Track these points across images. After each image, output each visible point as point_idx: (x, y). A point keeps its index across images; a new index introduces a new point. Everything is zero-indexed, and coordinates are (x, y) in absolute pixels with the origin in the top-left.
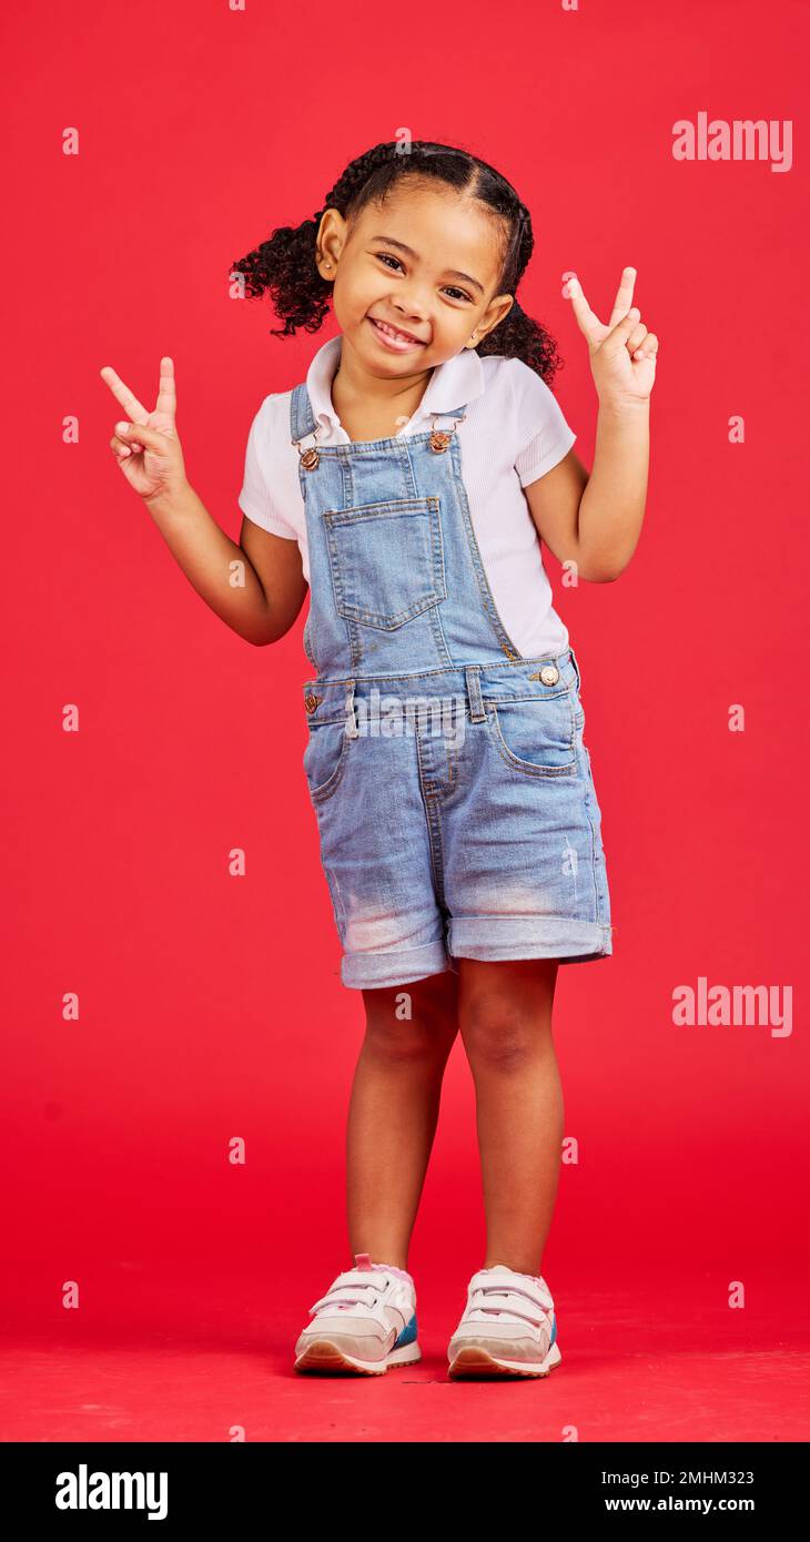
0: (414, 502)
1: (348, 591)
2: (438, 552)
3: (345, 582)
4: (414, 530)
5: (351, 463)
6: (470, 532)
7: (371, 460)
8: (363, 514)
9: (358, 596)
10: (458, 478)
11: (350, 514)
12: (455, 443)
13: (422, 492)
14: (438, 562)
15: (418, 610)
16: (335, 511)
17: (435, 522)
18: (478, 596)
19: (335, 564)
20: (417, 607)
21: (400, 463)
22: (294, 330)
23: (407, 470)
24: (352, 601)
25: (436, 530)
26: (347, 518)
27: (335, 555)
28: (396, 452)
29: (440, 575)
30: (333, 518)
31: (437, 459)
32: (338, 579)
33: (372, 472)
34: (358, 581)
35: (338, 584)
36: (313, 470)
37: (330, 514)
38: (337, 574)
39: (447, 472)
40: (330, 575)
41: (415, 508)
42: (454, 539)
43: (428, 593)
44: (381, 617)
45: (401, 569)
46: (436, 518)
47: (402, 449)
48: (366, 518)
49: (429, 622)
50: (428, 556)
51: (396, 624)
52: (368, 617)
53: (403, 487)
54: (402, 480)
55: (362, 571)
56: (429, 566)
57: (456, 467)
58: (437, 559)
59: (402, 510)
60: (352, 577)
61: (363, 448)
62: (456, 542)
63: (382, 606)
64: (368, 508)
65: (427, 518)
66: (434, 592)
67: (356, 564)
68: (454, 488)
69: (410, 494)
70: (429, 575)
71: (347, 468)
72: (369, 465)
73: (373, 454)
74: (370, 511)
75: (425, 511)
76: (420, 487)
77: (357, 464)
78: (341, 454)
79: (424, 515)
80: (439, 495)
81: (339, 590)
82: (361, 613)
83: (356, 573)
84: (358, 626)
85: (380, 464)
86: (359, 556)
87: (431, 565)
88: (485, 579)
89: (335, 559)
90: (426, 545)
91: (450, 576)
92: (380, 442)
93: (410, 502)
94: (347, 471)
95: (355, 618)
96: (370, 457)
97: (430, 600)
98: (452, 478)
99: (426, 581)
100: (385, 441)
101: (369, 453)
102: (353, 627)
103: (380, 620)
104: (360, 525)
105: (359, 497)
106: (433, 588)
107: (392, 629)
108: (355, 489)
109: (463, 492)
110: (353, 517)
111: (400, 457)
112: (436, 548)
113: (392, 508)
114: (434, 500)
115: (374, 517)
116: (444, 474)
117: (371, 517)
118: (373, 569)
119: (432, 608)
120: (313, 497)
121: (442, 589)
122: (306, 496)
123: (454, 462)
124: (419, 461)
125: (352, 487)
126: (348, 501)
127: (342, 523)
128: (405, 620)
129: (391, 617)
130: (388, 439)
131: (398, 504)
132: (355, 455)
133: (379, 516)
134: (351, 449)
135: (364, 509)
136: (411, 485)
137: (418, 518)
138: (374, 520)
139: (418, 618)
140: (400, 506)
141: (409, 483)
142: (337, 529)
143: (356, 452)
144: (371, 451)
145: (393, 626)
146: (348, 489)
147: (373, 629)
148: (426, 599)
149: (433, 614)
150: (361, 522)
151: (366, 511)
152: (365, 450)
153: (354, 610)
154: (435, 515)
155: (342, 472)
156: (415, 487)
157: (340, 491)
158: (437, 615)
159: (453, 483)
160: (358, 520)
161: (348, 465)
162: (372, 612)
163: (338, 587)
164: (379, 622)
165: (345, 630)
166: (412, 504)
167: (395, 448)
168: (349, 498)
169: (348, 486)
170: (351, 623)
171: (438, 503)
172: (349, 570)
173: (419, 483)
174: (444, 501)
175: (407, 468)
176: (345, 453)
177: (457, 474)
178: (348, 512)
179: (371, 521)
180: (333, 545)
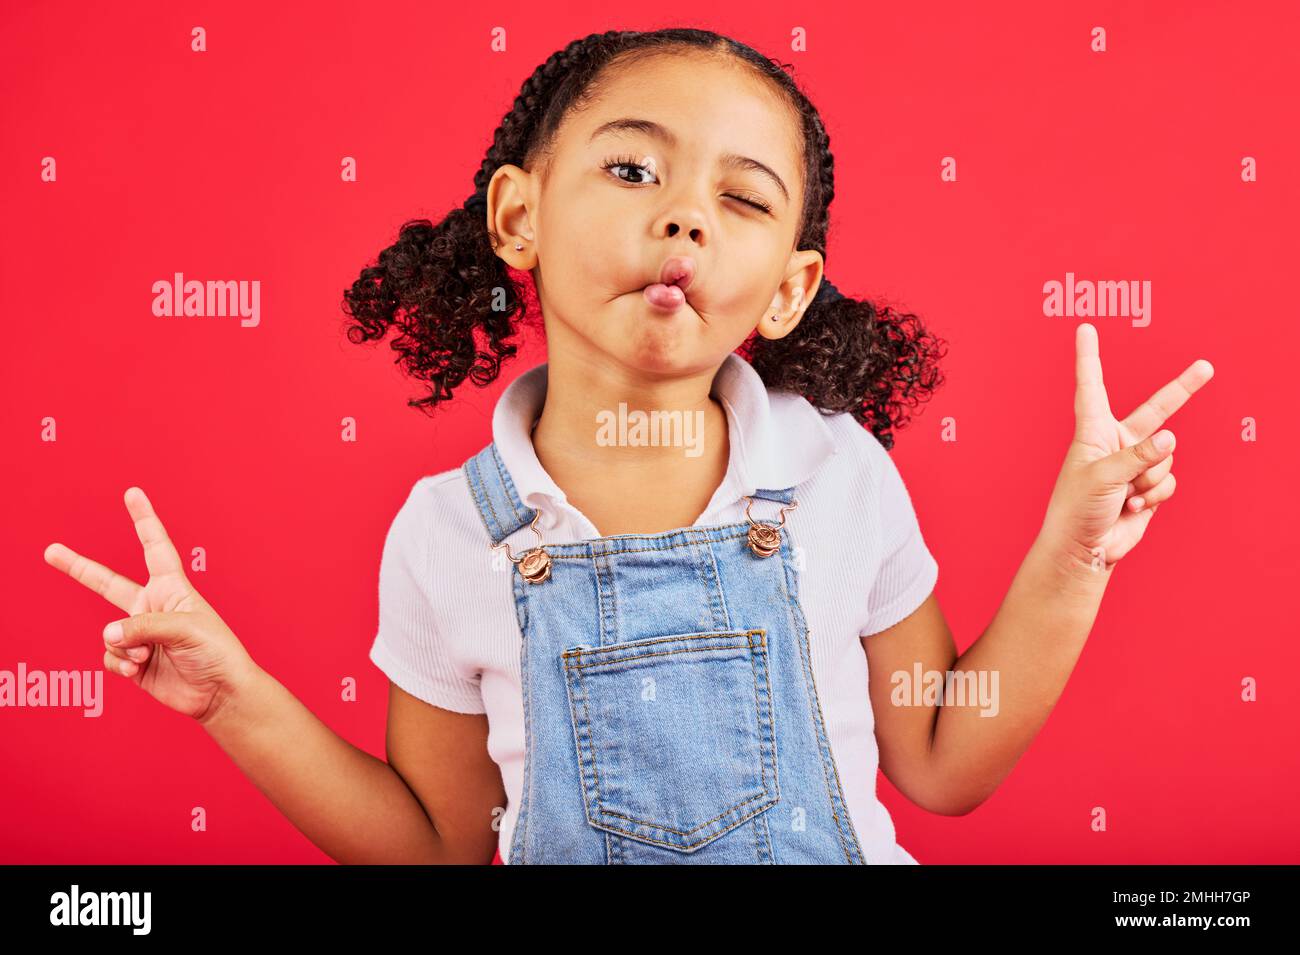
0: (727, 636)
1: (609, 784)
2: (766, 721)
3: (605, 769)
4: (728, 683)
5: (615, 569)
6: (813, 693)
8: (642, 655)
9: (629, 793)
10: (793, 600)
11: (618, 654)
12: (785, 542)
13: (738, 622)
14: (767, 739)
15: (735, 817)
16: (588, 648)
17: (760, 670)
18: (827, 803)
19: (584, 737)
20: (734, 814)
21: (698, 573)
22: (450, 393)
23: (710, 583)
24: (619, 801)
25: (763, 686)
26: (611, 660)
27: (583, 723)
28: (693, 554)
29: (770, 761)
30: (583, 660)
31: (760, 567)
32: (589, 763)
33: (649, 585)
34: (627, 767)
35: (589, 770)
36: (541, 583)
37: (578, 652)
38: (587, 755)
39: (779, 589)
40: (574, 757)
41: (729, 647)
42: (791, 702)
43: (752, 792)
44: (672, 830)
45: (705, 748)
46: (763, 664)
47: (703, 547)
48: (645, 661)
49: (753, 841)
50: (752, 727)
51: (700, 841)
52: (647, 830)
53: (706, 612)
54: (703, 598)
55: (636, 750)
56: (753, 744)
57: (791, 581)
58: (767, 734)
59: (708, 648)
60: (616, 759)
61: (638, 544)
62: (794, 708)
63: (673, 809)
64: (651, 644)
65: (749, 664)
66: (763, 790)
67: (626, 737)
68: (790, 616)
69: (718, 623)
70: (753, 762)
71: (607, 577)
72: (645, 574)
73: (654, 555)
74: (654, 648)
75: (746, 653)
76: (734, 613)
77: (624, 571)
78: (598, 555)
79: (743, 658)
80: (766, 626)
81: (591, 782)
82: (634, 821)
83: (626, 753)
84: (626, 843)
85: (664, 572)
86: (633, 724)
87: (758, 744)
88: (836, 775)
89: (584, 730)
90: (748, 710)
91: (784, 765)
92: (666, 534)
93: (720, 636)
94: (606, 583)
95: (622, 830)
96: (649, 560)
97: (755, 804)
98: (786, 599)
99: (749, 769)
100: (673, 531)
101: (646, 553)
102: (616, 845)
103: (670, 834)
104: (631, 672)
105: (629, 625)
106: (760, 782)
107: (691, 850)
108: (620, 613)
109: (803, 625)
110: (621, 659)
111: (699, 561)
112: (764, 714)
113: (689, 644)
114: (760, 634)
115: (660, 659)
116: (773, 591)
117: (655, 659)
118: (658, 746)
119: (757, 817)
120: (540, 626)
121: (773, 786)
122: (526, 627)
123: (786, 573)
124: (731, 569)
125: (615, 610)
126: (609, 633)
127: (600, 668)
128: (715, 834)
129: (690, 829)
130: (678, 531)
131: (700, 638)
132: (623, 555)
133: (670, 657)
134: (616, 545)
135: (642, 645)
136: (719, 608)
137: (733, 663)
138: (660, 663)
139: (735, 833)
140: (704, 642)
141: (715, 605)
142: (589, 678)
143: (624, 550)
144: (649, 550)
145: (693, 845)
146: (607, 614)
147: (654, 849)
148: (749, 800)
149: (759, 827)
150: (636, 667)
151: (644, 649)
152: (639, 548)
153: (620, 815)
154: (762, 659)
155: (595, 584)
156: (726, 611)
157: (593, 616)
158: (766, 829)
159: (789, 608)
160: (630, 663)
161: (610, 574)
162: (654, 819)
163: (589, 777)
164: (666, 838)
165: (601, 850)
166: (725, 639)
167: (691, 547)
168: (609, 628)
169: (607, 608)
170: (613, 838)
171: (765, 639)
172: (611, 748)
173: (732, 605)
174: (774, 639)
175: (711, 580)
176: (605, 552)
177: (793, 593)
178: (613, 649)
179: (653, 665)
180: (580, 706)
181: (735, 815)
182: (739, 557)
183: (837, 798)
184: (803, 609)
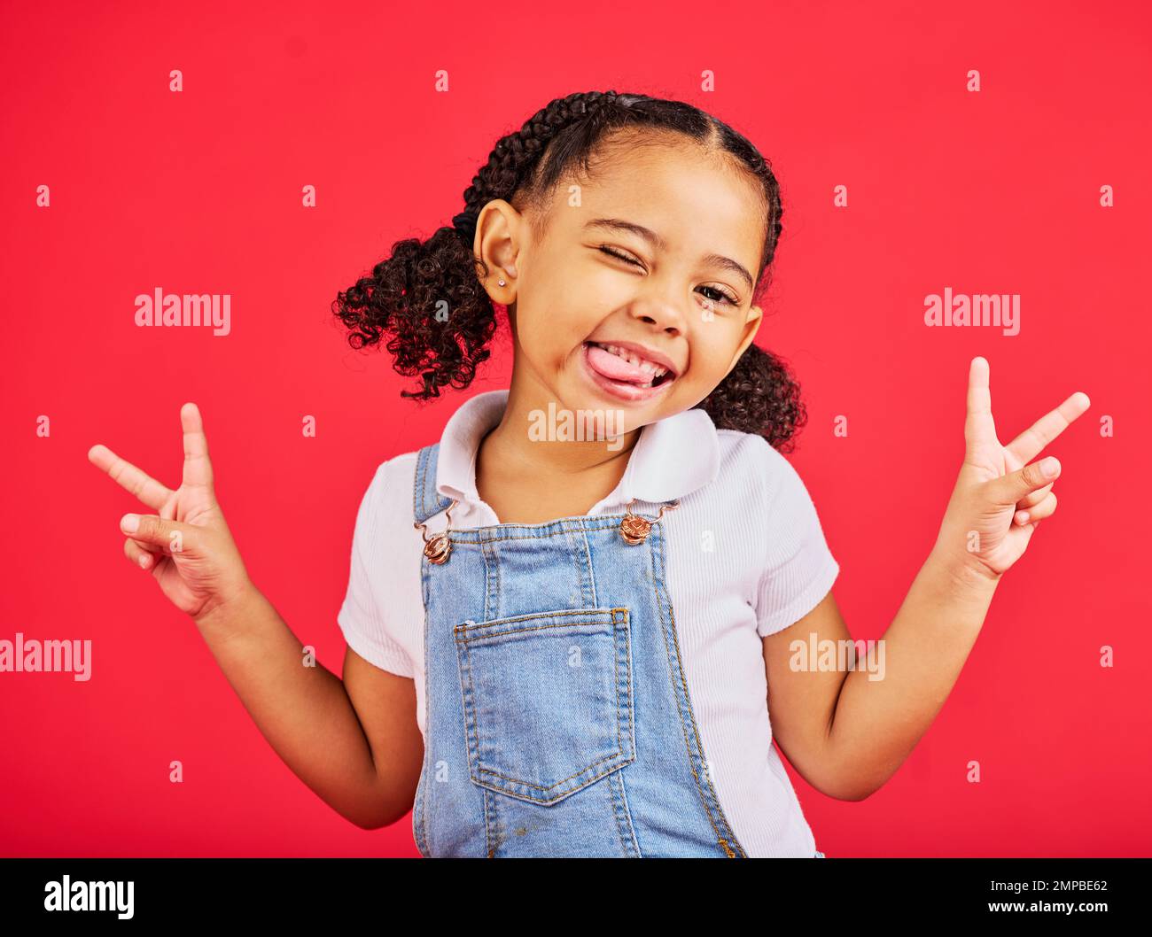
0: (591, 613)
1: (485, 746)
2: (624, 689)
3: (483, 732)
4: (590, 655)
5: (499, 554)
6: (676, 663)
7: (530, 551)
8: (515, 630)
9: (500, 753)
10: (659, 583)
11: (494, 629)
12: (657, 533)
13: (604, 600)
14: (624, 706)
15: (591, 776)
16: (472, 624)
17: (621, 644)
18: (686, 761)
19: (468, 704)
20: (589, 771)
21: (573, 557)
22: (437, 391)
23: (583, 567)
24: (492, 761)
25: (624, 658)
26: (490, 634)
27: (468, 691)
28: (568, 541)
29: (627, 725)
30: (468, 634)
31: (630, 553)
32: (471, 727)
33: (529, 568)
34: (500, 730)
35: (472, 733)
36: (440, 563)
37: (464, 628)
38: (471, 720)
39: (644, 572)
40: (461, 721)
41: (593, 623)
42: (650, 672)
43: (607, 752)
44: (534, 786)
45: (567, 713)
46: (624, 639)
47: (578, 535)
48: (517, 635)
49: (608, 795)
50: (610, 695)
51: (557, 796)
52: (513, 786)
53: (577, 592)
54: (575, 580)
55: (507, 715)
56: (610, 710)
57: (658, 565)
58: (625, 701)
59: (574, 624)
60: (492, 723)
61: (519, 533)
62: (653, 677)
63: (536, 768)
64: (523, 620)
65: (611, 639)
66: (616, 750)
67: (500, 703)
68: (653, 595)
69: (586, 602)
70: (609, 724)
71: (492, 561)
72: (526, 559)
73: (533, 542)
74: (525, 624)
75: (608, 628)
76: (601, 593)
77: (508, 556)
78: (485, 541)
79: (607, 634)
80: (630, 604)
81: (472, 744)
82: (504, 778)
83: (499, 718)
84: (499, 798)
85: (542, 557)
86: (505, 691)
87: (615, 710)
88: (696, 735)
89: (467, 697)
90: (607, 680)
91: (642, 728)
92: (546, 524)
93: (585, 613)
94: (493, 566)
95: (494, 787)
96: (528, 546)
97: (610, 762)
98: (651, 581)
99: (605, 732)
100: (552, 522)
101: (527, 540)
102: (491, 799)
103: (532, 790)
104: (507, 645)
105: (509, 603)
106: (615, 743)
107: (550, 803)
108: (502, 592)
109: (666, 603)
110: (498, 634)
111: (573, 547)
112: (622, 684)
113: (557, 620)
114: (622, 612)
115: (530, 633)
116: (639, 574)
117: (526, 634)
118: (525, 711)
119: (613, 774)
120: (438, 604)
121: (629, 747)
122: (428, 603)
123: (653, 559)
124: (603, 555)
125: (499, 590)
126: (492, 609)
127: (481, 641)
128: (571, 790)
129: (550, 785)
130: (556, 521)
131: (567, 615)
132: (505, 542)
133: (538, 632)
134: (499, 533)
135: (516, 621)
136: (588, 589)
137: (595, 637)
138: (530, 638)
139: (591, 789)
140: (570, 619)
141: (585, 586)
142: (473, 651)
143: (506, 538)
144: (529, 537)
145: (552, 799)
146: (492, 593)
147: (521, 804)
148: (604, 760)
149: (614, 783)
150: (510, 641)
151: (517, 624)
152: (520, 535)
153: (494, 773)
154: (623, 635)
155: (485, 567)
156: (594, 591)
157: (481, 595)
158: (621, 785)
159: (653, 588)
160: (505, 637)
161: (495, 558)
162: (520, 777)
163: (472, 739)
164: (529, 793)
165: (479, 804)
166: (589, 616)
167: (566, 535)
168: (492, 605)
169: (492, 587)
170: (489, 793)
171: (628, 616)
172: (488, 713)
173: (600, 587)
174: (637, 615)
175: (584, 564)
176: (490, 539)
177: (659, 576)
178: (491, 625)
179: (525, 639)
180: (466, 676)
181: (590, 774)
182: (611, 545)
183: (696, 757)
184: (669, 588)
